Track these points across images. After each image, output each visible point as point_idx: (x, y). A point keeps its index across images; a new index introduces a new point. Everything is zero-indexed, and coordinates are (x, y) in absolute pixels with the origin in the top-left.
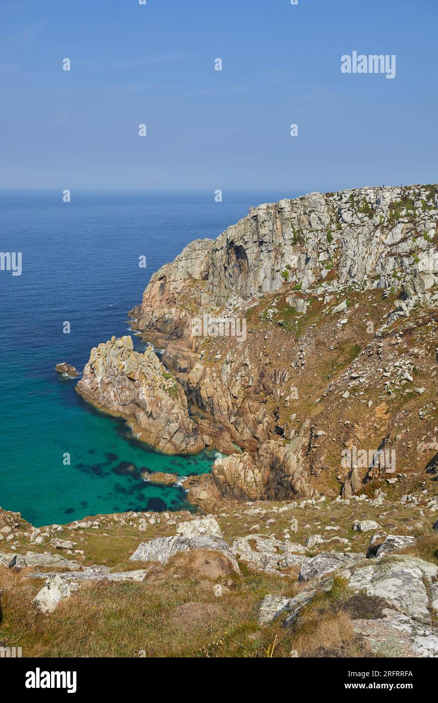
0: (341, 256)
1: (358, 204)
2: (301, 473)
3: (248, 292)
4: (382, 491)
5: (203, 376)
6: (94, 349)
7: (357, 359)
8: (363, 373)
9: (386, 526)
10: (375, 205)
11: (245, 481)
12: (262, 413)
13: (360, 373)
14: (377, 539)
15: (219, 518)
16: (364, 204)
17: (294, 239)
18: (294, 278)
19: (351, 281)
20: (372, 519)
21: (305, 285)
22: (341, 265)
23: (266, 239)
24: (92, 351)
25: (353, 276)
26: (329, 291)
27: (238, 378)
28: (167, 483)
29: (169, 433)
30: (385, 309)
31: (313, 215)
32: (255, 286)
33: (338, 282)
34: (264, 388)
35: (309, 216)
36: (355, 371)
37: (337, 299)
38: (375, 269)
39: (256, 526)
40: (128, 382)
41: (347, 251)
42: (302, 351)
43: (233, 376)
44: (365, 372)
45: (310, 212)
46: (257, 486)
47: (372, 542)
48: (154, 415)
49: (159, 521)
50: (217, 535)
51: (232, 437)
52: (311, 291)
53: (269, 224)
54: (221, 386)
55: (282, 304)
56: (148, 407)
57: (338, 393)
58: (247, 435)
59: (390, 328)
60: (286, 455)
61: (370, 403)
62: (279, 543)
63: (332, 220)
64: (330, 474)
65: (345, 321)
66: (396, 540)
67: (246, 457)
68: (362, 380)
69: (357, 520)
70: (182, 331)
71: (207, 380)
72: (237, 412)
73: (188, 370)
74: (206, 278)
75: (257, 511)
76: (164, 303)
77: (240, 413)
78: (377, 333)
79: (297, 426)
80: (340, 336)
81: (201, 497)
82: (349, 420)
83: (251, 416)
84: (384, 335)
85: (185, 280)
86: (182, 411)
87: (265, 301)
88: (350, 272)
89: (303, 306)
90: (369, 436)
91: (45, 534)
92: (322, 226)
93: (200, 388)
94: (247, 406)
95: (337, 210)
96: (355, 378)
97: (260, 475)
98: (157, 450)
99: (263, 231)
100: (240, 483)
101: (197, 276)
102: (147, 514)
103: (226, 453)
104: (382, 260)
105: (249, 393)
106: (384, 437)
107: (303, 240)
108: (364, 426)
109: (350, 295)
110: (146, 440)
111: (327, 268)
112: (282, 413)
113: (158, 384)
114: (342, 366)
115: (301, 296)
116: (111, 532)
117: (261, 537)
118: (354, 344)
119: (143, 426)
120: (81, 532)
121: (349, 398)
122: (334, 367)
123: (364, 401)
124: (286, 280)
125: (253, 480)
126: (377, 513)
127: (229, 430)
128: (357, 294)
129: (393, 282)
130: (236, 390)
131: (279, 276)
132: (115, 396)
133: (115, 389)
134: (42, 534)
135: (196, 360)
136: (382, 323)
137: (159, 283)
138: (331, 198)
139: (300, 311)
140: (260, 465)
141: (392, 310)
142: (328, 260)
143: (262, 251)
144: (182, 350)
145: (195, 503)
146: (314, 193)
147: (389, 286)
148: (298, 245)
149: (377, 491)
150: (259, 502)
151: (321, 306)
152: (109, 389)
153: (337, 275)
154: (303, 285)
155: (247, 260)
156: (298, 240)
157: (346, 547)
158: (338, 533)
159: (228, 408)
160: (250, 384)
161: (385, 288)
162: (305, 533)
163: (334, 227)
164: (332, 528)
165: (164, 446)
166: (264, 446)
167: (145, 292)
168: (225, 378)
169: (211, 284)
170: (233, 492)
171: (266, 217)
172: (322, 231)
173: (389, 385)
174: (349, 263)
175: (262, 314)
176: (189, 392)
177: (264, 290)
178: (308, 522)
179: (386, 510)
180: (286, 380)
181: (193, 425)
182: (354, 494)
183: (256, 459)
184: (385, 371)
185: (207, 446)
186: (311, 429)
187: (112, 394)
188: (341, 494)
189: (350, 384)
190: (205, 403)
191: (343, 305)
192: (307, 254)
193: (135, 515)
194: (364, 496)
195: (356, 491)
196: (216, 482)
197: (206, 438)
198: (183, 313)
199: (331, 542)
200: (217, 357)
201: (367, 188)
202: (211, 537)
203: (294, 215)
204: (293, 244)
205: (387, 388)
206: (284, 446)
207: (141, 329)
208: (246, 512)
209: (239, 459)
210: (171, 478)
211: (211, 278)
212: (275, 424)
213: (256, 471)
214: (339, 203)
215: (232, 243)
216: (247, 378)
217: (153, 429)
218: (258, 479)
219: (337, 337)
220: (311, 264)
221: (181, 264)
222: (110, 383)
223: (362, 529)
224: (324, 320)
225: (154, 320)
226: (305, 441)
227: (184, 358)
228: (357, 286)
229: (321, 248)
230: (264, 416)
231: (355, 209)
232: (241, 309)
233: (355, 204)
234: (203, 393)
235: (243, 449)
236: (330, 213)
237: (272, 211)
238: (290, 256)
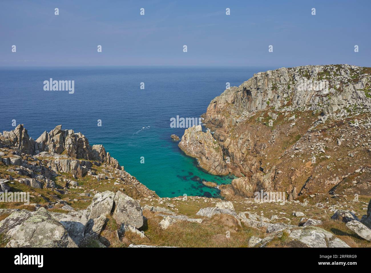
0: (294, 95)
1: (303, 73)
2: (270, 188)
3: (251, 109)
4: (307, 200)
5: (230, 144)
6: (186, 130)
7: (299, 141)
8: (301, 148)
9: (308, 215)
10: (311, 74)
11: (245, 189)
12: (254, 162)
13: (300, 147)
14: (304, 220)
15: (233, 203)
16: (306, 73)
17: (273, 88)
18: (272, 104)
19: (298, 106)
20: (301, 211)
21: (276, 108)
22: (293, 99)
23: (260, 87)
24: (185, 130)
25: (299, 104)
26: (287, 110)
27: (245, 146)
28: (213, 186)
29: (215, 166)
30: (313, 119)
31: (282, 77)
32: (254, 107)
33: (292, 106)
34: (256, 150)
35: (280, 78)
36: (298, 146)
37: (291, 114)
38: (309, 102)
39: (249, 208)
40: (199, 144)
41: (296, 93)
42: (273, 136)
43: (243, 145)
44: (302, 147)
45: (281, 76)
46: (250, 192)
47: (301, 221)
48: (209, 158)
49: (208, 202)
50: (232, 209)
51: (241, 170)
52: (279, 110)
53: (262, 81)
54: (238, 148)
55: (266, 115)
56: (206, 155)
57: (289, 155)
58: (247, 170)
59: (315, 128)
60: (264, 180)
61: (304, 161)
62: (258, 217)
63: (290, 80)
64: (283, 190)
65: (294, 124)
66: (313, 221)
67: (246, 179)
68: (300, 150)
69: (294, 211)
70: (222, 125)
71: (232, 145)
72: (244, 160)
73: (224, 141)
74: (233, 103)
75: (250, 202)
76: (215, 113)
77: (245, 160)
78: (309, 130)
79: (270, 168)
80: (291, 130)
81: (226, 194)
82: (293, 167)
83: (250, 162)
84: (312, 131)
85: (224, 103)
86: (220, 158)
87: (258, 114)
88: (297, 103)
89: (275, 116)
90: (303, 175)
91: (164, 201)
92: (286, 82)
93: (228, 149)
94: (248, 158)
95: (293, 75)
96: (297, 149)
97: (252, 187)
98: (209, 173)
99: (259, 84)
100: (243, 190)
101: (230, 102)
102: (204, 198)
103: (238, 177)
104: (313, 98)
105: (249, 152)
106: (309, 176)
107: (277, 88)
108: (300, 170)
109: (297, 113)
110: (205, 168)
111: (287, 101)
112: (263, 162)
113: (211, 146)
114: (292, 144)
115: (274, 112)
116: (189, 203)
117: (251, 213)
118: (298, 134)
119: (204, 162)
120: (177, 202)
121: (294, 158)
122: (288, 144)
123: (301, 160)
124: (268, 105)
125: (249, 189)
126: (304, 209)
127: (240, 167)
128: (300, 112)
129: (317, 108)
130: (244, 151)
131: (265, 103)
132: (193, 149)
133: (194, 146)
134: (163, 201)
135: (228, 137)
136: (311, 126)
137: (214, 104)
138: (291, 70)
139: (274, 119)
140: (252, 183)
141: (317, 120)
142: (288, 97)
143: (258, 92)
144: (222, 133)
145: (224, 196)
146: (283, 68)
147: (316, 110)
148: (275, 90)
149: (305, 200)
150: (251, 198)
151: (283, 117)
152: (191, 146)
153: (291, 104)
154: (276, 107)
155: (252, 96)
156: (274, 88)
157: (289, 222)
158: (285, 215)
159: (240, 158)
160: (250, 148)
161: (314, 110)
162: (270, 214)
163: (291, 83)
164: (283, 213)
165: (212, 171)
166: (255, 175)
167: (208, 108)
168: (239, 145)
169: (236, 105)
170: (240, 193)
171: (261, 78)
172: (285, 84)
173: (313, 153)
174: (297, 98)
175: (257, 119)
176: (224, 150)
177: (258, 109)
178: (272, 209)
179: (308, 209)
180: (266, 148)
181: (225, 164)
182: (293, 200)
183: (251, 180)
184: (312, 147)
185: (230, 173)
186: (276, 170)
187: (192, 148)
188: (288, 199)
189: (295, 152)
190: (230, 155)
191: (293, 117)
192: (278, 94)
193: (199, 198)
194: (298, 201)
195: (295, 198)
196: (233, 188)
197: (230, 169)
198: (223, 117)
199: (282, 219)
200: (236, 136)
201: (307, 66)
202: (230, 210)
203: (273, 77)
204: (272, 90)
205: (312, 155)
206: (263, 176)
207: (205, 123)
208: (245, 202)
209: (243, 180)
210: (214, 184)
211: (236, 103)
212: (260, 166)
213: (250, 185)
214: (294, 72)
215: (245, 88)
216: (249, 146)
217: (208, 164)
218: (251, 189)
219: (290, 131)
220: (280, 98)
221: (223, 97)
222: (192, 144)
223: (296, 215)
224: (284, 123)
225: (211, 119)
226: (273, 174)
227: (223, 136)
228: (300, 109)
229: (285, 92)
230: (255, 162)
231: (301, 75)
232: (248, 116)
233: (301, 73)
234: (230, 151)
235: (245, 176)
236: (290, 77)
237: (263, 75)
238: (271, 95)
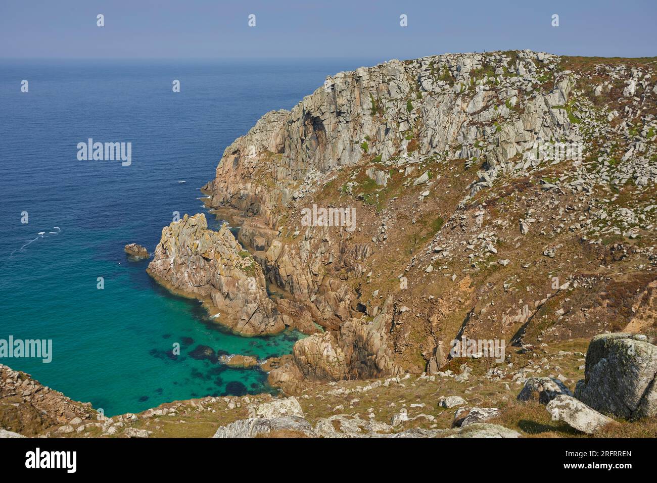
0: (422, 125)
1: (438, 71)
2: (385, 351)
3: (327, 165)
4: (468, 366)
5: (281, 255)
6: (165, 228)
7: (440, 232)
8: (447, 247)
9: (472, 401)
10: (455, 73)
11: (328, 361)
12: (344, 291)
13: (443, 246)
14: (462, 412)
15: (301, 401)
16: (445, 71)
17: (373, 109)
18: (374, 150)
19: (432, 151)
20: (457, 395)
21: (385, 157)
22: (422, 135)
23: (344, 109)
24: (163, 230)
25: (434, 146)
26: (410, 162)
27: (318, 255)
28: (246, 366)
29: (247, 314)
30: (467, 180)
31: (392, 83)
32: (333, 159)
33: (419, 153)
34: (345, 264)
35: (388, 84)
36: (439, 244)
37: (419, 171)
38: (457, 139)
39: (340, 407)
40: (202, 262)
41: (427, 120)
42: (383, 225)
43: (313, 253)
44: (448, 245)
45: (389, 80)
46: (339, 366)
47: (457, 416)
48: (231, 296)
49: (238, 406)
50: (298, 415)
51: (313, 316)
52: (391, 163)
53: (346, 94)
54: (301, 263)
55: (362, 177)
56: (224, 287)
57: (421, 268)
58: (328, 313)
59: (473, 199)
60: (369, 332)
61: (454, 277)
62: (363, 423)
63: (411, 88)
64: (415, 350)
65: (427, 193)
66: (480, 412)
67: (328, 336)
68: (445, 253)
69: (443, 397)
70: (259, 207)
71: (285, 258)
72: (318, 290)
73: (266, 248)
74: (282, 151)
75: (341, 391)
76: (238, 178)
77: (321, 291)
78: (459, 205)
79: (380, 303)
80: (422, 209)
81: (283, 379)
82: (432, 295)
83: (332, 294)
84: (467, 207)
85: (260, 154)
86: (261, 291)
87: (344, 175)
88: (431, 143)
89: (383, 178)
90: (454, 311)
91: (118, 424)
92: (402, 95)
93: (278, 266)
94: (327, 283)
95: (417, 78)
96: (438, 252)
97: (343, 354)
98: (234, 332)
99: (340, 101)
100: (323, 363)
101: (273, 150)
102: (226, 399)
103: (308, 333)
104: (463, 130)
105: (329, 270)
106: (469, 311)
107: (383, 110)
108: (448, 300)
109: (432, 166)
110: (223, 322)
111: (407, 139)
112: (364, 290)
113: (234, 263)
114: (425, 240)
115: (381, 168)
116: (188, 419)
117: (345, 417)
118: (437, 217)
119: (220, 308)
120: (157, 420)
121: (433, 272)
122: (417, 241)
123: (448, 275)
124: (365, 151)
125: (336, 359)
126: (463, 389)
127: (309, 309)
128: (439, 165)
129: (475, 152)
130: (316, 267)
131: (358, 147)
132: (189, 277)
133: (189, 270)
134: (115, 424)
135: (274, 237)
136: (464, 195)
137: (232, 158)
138: (411, 66)
139: (380, 184)
140: (343, 344)
141: (475, 181)
142: (408, 130)
143: (340, 122)
144: (259, 228)
145: (276, 385)
146: (392, 61)
147: (471, 156)
148: (378, 115)
149: (462, 366)
150: (342, 382)
151: (402, 178)
152: (183, 269)
153: (418, 145)
154: (383, 156)
155: (325, 132)
156: (377, 110)
157: (432, 424)
158: (423, 410)
159: (309, 286)
160: (331, 260)
161: (468, 158)
162: (390, 412)
163: (414, 95)
164: (417, 405)
165: (243, 328)
166: (347, 324)
167: (218, 167)
168: (304, 255)
169: (288, 157)
170: (315, 373)
171: (343, 87)
172: (401, 100)
173: (472, 258)
174: (430, 133)
175: (341, 188)
176: (267, 271)
177: (343, 162)
178: (392, 400)
179: (471, 385)
180: (368, 255)
181: (272, 305)
182: (439, 370)
183: (339, 337)
184: (469, 243)
185: (287, 326)
186: (395, 305)
187: (186, 275)
188: (426, 371)
189: (433, 258)
190: (284, 282)
191: (425, 177)
192: (386, 124)
193: (214, 400)
194: (449, 372)
195: (441, 367)
196: (298, 363)
197: (286, 317)
198: (259, 189)
199: (416, 420)
200: (295, 233)
201: (447, 54)
202: (293, 417)
203: (373, 84)
204: (372, 114)
205: (471, 261)
206: (367, 324)
207: (215, 206)
208: (329, 393)
209: (321, 339)
210: (251, 360)
211: (287, 150)
212: (357, 301)
213: (339, 350)
214: (419, 70)
215: (309, 113)
216: (328, 255)
217: (230, 311)
218: (341, 359)
219: (419, 210)
220: (391, 135)
221: (256, 137)
222: (183, 263)
223: (448, 405)
224: (404, 193)
225: (229, 196)
226: (389, 317)
227: (261, 235)
228: (439, 157)
229: (401, 118)
230: (346, 293)
231: (435, 77)
232: (319, 183)
233: (435, 72)
234: (282, 272)
235: (325, 328)
236: (410, 81)
237: (350, 80)
238: (369, 127)
